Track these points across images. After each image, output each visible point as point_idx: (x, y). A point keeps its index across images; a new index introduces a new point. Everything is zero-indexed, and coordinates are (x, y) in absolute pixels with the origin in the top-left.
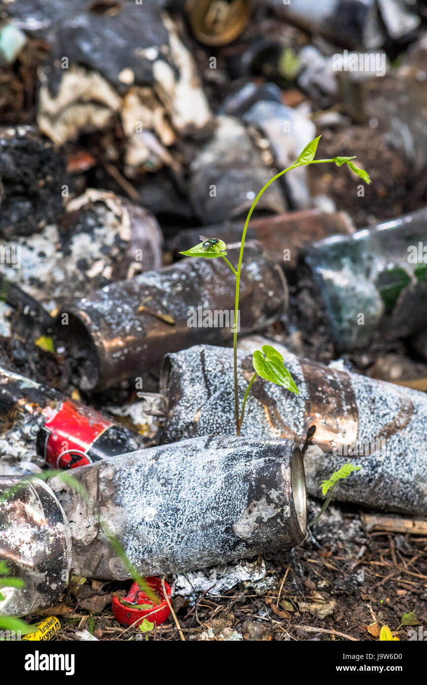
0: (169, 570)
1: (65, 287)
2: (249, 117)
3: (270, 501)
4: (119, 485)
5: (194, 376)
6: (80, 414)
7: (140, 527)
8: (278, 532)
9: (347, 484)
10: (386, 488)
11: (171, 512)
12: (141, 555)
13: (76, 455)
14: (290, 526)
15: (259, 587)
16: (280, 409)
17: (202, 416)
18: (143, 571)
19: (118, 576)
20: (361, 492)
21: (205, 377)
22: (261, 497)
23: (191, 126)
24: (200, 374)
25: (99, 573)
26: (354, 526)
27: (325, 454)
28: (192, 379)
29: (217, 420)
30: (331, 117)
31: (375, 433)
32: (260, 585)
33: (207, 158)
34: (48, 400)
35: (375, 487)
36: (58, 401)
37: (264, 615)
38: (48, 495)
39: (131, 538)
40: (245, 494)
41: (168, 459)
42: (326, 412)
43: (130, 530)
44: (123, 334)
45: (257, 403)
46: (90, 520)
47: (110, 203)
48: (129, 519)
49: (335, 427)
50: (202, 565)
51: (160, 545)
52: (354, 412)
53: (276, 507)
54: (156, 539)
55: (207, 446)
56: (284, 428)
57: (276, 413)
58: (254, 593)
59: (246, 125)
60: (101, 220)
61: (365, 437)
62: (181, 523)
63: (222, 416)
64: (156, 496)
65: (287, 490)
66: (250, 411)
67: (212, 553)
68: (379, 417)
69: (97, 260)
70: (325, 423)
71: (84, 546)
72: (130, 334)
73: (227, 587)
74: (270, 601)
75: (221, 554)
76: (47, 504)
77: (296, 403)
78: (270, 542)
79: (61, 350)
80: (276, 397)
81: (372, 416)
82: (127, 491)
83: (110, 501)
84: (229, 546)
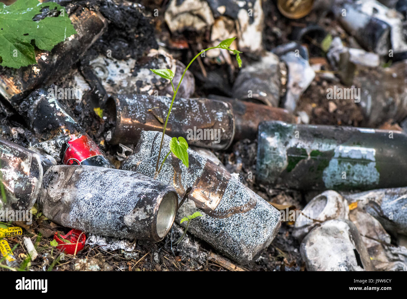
0: (88, 230)
1: (125, 91)
2: (284, 58)
3: (145, 210)
4: (81, 178)
5: (148, 144)
6: (88, 143)
7: (81, 201)
8: (144, 228)
9: (204, 229)
10: (224, 240)
11: (98, 199)
12: (77, 216)
13: (75, 162)
14: (151, 227)
15: (127, 255)
16: (182, 176)
17: (141, 164)
18: (76, 225)
19: (63, 223)
20: (211, 237)
21: (153, 146)
22: (142, 207)
23: (248, 48)
24: (151, 144)
25: (55, 219)
26: (202, 255)
27: (196, 208)
28: (147, 146)
29: (148, 169)
30: (329, 75)
31: (227, 208)
32: (128, 254)
33: (251, 69)
34: (76, 131)
35: (218, 237)
36: (81, 133)
37: (122, 268)
38: (37, 162)
39: (75, 206)
40: (135, 203)
41: (110, 174)
42: (206, 188)
43: (76, 201)
44: (133, 118)
45: (172, 168)
46: (61, 190)
47: (168, 59)
48: (78, 195)
49: (207, 197)
50: (105, 233)
51: (87, 214)
52: (221, 193)
53: (147, 215)
54: (86, 210)
55: (131, 176)
56: (180, 186)
57: (179, 177)
58: (124, 257)
59: (281, 61)
60: (159, 65)
61: (221, 208)
62: (100, 206)
63: (151, 168)
64: (95, 189)
65: (156, 208)
66: (166, 171)
67: (111, 228)
68: (234, 202)
69: (148, 84)
70: (203, 192)
71: (53, 202)
72: (137, 119)
73: (112, 249)
74: (130, 264)
75: (115, 230)
76: (33, 166)
77: (193, 176)
78: (139, 232)
79: (105, 118)
80: (184, 169)
81: (230, 199)
82: (83, 182)
83: (73, 184)
84: (119, 227)
